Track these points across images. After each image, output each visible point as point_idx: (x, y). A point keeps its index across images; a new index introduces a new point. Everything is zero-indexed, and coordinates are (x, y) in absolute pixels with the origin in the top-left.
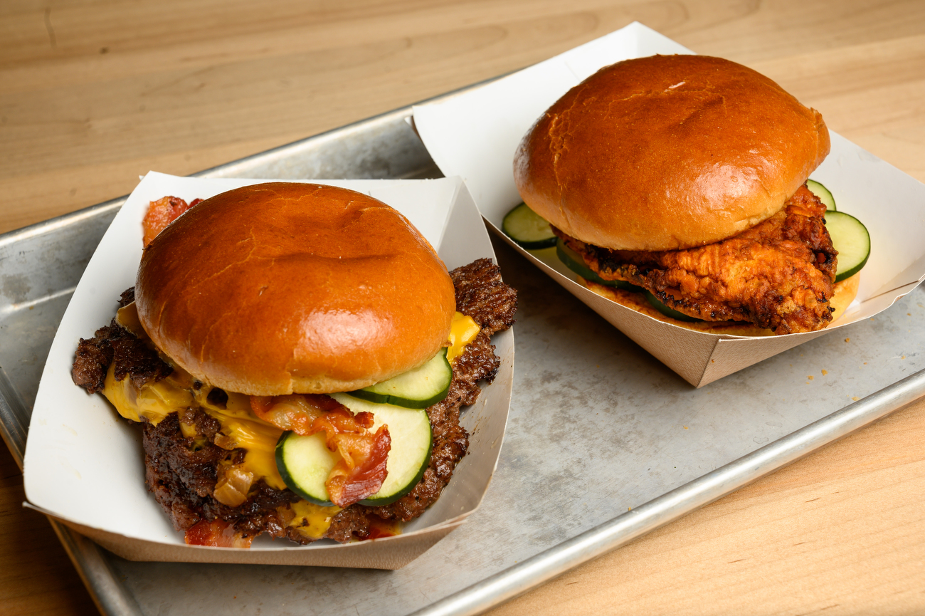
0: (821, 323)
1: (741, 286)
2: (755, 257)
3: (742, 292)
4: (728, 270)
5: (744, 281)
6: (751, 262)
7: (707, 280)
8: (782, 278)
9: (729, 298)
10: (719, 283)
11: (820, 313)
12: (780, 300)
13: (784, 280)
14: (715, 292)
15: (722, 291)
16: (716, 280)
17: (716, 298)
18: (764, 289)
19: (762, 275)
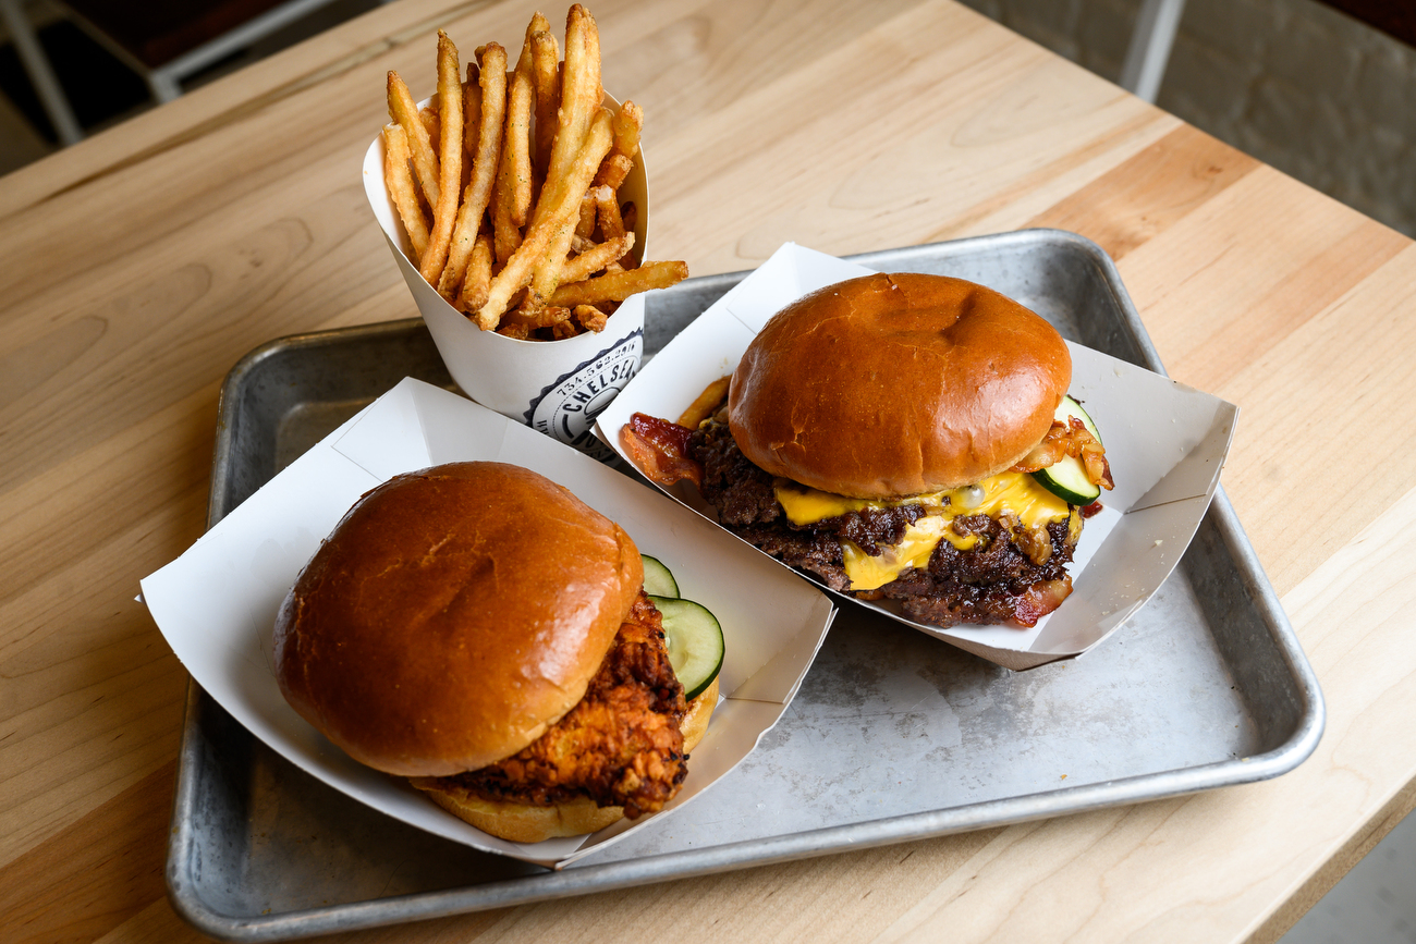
0: (673, 791)
1: (572, 766)
2: (583, 723)
3: (576, 772)
4: (554, 748)
5: (574, 758)
6: (579, 732)
7: (532, 765)
8: (618, 745)
9: (563, 782)
10: (548, 767)
11: (670, 780)
12: (620, 775)
13: (621, 749)
14: (546, 777)
15: (553, 775)
16: (543, 763)
17: (547, 784)
18: (598, 765)
19: (594, 748)
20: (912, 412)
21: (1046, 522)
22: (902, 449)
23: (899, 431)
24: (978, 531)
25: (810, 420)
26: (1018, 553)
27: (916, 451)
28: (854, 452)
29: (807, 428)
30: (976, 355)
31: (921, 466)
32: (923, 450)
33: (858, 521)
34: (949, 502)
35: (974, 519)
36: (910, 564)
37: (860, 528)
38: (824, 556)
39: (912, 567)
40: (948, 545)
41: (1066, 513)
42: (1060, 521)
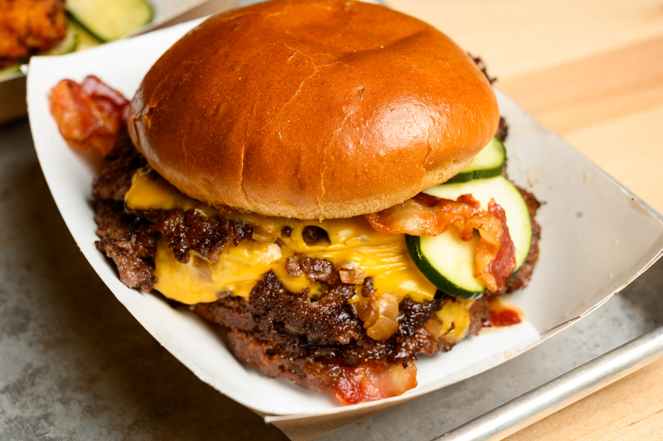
20: (251, 112)
21: (403, 295)
22: (226, 147)
23: (230, 129)
24: (312, 276)
25: (166, 96)
26: (352, 317)
27: (239, 155)
28: (185, 138)
29: (160, 105)
30: (352, 75)
31: (241, 173)
32: (246, 156)
33: (179, 220)
34: (289, 235)
35: (313, 262)
36: (231, 288)
37: (178, 227)
38: (135, 249)
39: (231, 292)
40: (275, 279)
41: (430, 296)
42: (419, 299)
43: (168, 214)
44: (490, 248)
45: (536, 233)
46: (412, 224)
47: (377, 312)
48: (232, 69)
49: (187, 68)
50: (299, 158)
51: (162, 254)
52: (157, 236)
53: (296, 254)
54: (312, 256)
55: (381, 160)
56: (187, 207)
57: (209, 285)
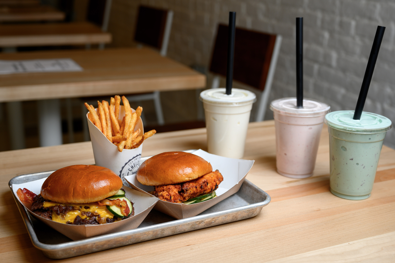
20: (73, 182)
21: (107, 217)
22: (69, 189)
24: (87, 215)
25: (53, 183)
27: (72, 190)
29: (51, 185)
31: (72, 194)
32: (73, 190)
33: (57, 207)
34: (81, 208)
35: (87, 212)
36: (69, 221)
37: (57, 209)
38: (47, 215)
39: (69, 222)
40: (79, 217)
41: (112, 217)
42: (110, 218)
43: (54, 207)
44: (124, 207)
45: (133, 209)
46: (108, 203)
47: (102, 220)
48: (67, 175)
49: (57, 177)
50: (84, 189)
51: (53, 215)
52: (52, 212)
53: (83, 212)
54: (87, 211)
55: (101, 188)
56: (59, 205)
57: (64, 220)
